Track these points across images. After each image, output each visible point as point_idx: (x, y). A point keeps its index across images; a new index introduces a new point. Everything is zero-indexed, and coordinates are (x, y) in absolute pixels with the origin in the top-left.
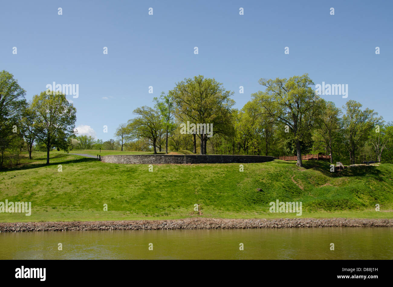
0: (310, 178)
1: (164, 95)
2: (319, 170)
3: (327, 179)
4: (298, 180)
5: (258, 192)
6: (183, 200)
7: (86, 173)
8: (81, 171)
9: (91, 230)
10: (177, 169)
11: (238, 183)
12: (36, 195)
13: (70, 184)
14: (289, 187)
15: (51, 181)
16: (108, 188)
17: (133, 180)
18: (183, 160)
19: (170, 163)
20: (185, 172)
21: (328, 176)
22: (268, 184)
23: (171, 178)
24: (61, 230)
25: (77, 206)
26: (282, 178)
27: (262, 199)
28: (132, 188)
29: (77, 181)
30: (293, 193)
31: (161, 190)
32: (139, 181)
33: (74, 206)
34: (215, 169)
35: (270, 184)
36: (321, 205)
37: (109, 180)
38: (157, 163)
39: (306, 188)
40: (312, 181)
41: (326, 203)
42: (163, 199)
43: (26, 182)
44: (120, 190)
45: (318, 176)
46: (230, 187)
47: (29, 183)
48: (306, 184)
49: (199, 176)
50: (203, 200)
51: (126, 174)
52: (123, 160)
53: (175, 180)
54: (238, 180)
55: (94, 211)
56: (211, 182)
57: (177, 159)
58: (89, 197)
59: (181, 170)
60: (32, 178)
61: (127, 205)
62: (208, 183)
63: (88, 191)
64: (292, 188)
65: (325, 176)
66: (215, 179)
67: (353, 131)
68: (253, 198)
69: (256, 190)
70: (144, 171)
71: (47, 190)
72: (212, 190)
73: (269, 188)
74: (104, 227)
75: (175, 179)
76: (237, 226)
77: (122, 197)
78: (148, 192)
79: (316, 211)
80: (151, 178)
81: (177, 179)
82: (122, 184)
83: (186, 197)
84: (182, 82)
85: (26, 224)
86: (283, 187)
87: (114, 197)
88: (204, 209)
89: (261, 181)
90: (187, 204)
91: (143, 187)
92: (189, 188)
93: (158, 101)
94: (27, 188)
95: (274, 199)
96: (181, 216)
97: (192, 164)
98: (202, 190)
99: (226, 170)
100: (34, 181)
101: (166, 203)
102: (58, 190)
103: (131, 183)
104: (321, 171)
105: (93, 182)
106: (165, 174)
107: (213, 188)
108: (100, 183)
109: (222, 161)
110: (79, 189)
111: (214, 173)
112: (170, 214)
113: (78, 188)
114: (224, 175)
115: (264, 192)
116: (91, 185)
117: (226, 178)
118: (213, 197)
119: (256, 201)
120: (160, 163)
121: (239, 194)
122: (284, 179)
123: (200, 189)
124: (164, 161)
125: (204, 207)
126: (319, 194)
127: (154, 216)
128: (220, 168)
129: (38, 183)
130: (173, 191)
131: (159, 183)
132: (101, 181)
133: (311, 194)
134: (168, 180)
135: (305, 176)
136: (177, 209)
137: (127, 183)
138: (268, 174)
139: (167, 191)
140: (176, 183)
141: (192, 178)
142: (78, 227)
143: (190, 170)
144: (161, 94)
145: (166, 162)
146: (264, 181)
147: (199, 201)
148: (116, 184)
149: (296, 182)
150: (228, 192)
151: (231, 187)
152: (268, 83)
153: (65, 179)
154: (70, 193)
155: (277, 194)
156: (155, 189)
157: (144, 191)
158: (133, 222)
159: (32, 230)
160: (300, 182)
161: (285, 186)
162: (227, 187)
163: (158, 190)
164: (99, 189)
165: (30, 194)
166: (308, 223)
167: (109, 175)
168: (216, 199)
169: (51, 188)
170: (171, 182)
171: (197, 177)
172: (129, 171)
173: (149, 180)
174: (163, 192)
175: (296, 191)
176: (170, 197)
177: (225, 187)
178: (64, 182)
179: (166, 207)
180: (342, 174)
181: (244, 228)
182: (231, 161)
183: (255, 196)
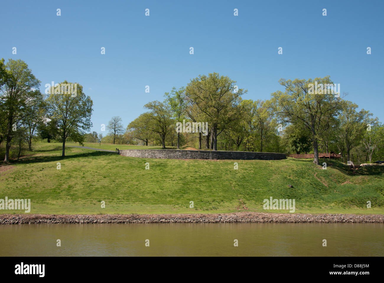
0: (331, 176)
1: (175, 90)
2: (336, 168)
3: (346, 177)
4: (321, 177)
5: (289, 189)
6: (224, 195)
7: (116, 167)
8: (110, 165)
9: (152, 222)
10: (206, 165)
11: (268, 179)
12: (74, 188)
13: (105, 177)
14: (315, 184)
15: (84, 174)
16: (145, 182)
17: (167, 174)
18: (209, 156)
19: (196, 158)
20: (215, 168)
21: (346, 174)
22: (296, 181)
23: (204, 173)
24: (124, 222)
25: (121, 199)
26: (306, 175)
27: (296, 195)
28: (169, 183)
29: (110, 175)
30: (320, 190)
31: (199, 185)
32: (174, 176)
33: (119, 199)
34: (242, 165)
35: (298, 181)
36: (354, 202)
37: (144, 174)
38: (183, 158)
39: (330, 186)
40: (333, 178)
41: (357, 200)
42: (205, 194)
43: (58, 175)
44: (158, 184)
45: (338, 174)
46: (262, 183)
47: (62, 176)
48: (329, 181)
49: (230, 171)
50: (243, 195)
51: (158, 168)
52: (147, 154)
53: (208, 176)
54: (267, 176)
55: (142, 204)
56: (243, 178)
57: (204, 155)
58: (129, 191)
59: (211, 166)
60: (62, 171)
61: (171, 199)
62: (241, 179)
63: (125, 184)
64: (318, 186)
65: (343, 174)
66: (245, 175)
67: (349, 131)
68: (288, 194)
69: (288, 186)
70: (174, 165)
71: (83, 183)
72: (247, 185)
73: (298, 184)
74: (164, 220)
75: (208, 174)
76: (288, 220)
77: (163, 191)
78: (187, 186)
79: (350, 208)
80: (184, 173)
81: (210, 174)
82: (157, 178)
83: (226, 192)
84: (197, 79)
85: (87, 217)
86: (311, 184)
87: (155, 191)
88: (246, 203)
89: (289, 178)
90: (229, 199)
91: (180, 182)
92: (225, 184)
93: (169, 97)
94: (61, 180)
95: (305, 196)
96: (229, 210)
97: (218, 160)
98: (238, 185)
99: (253, 166)
100: (65, 174)
101: (210, 198)
102: (94, 184)
103: (166, 177)
104: (338, 169)
105: (127, 176)
106: (197, 170)
107: (248, 184)
108: (135, 177)
109: (245, 157)
110: (116, 182)
111: (242, 169)
112: (218, 208)
113: (114, 181)
114: (252, 171)
115: (295, 189)
116: (126, 179)
117: (255, 173)
118: (251, 193)
119: (290, 197)
120: (186, 158)
121: (273, 190)
122: (308, 176)
123: (236, 185)
124: (190, 157)
125: (246, 202)
126: (344, 191)
127: (204, 210)
128: (246, 164)
129: (70, 176)
130: (211, 186)
131: (195, 178)
132: (135, 175)
133: (336, 192)
134: (202, 175)
135: (326, 174)
136: (222, 203)
137: (162, 177)
138: (293, 171)
139: (206, 185)
140: (210, 178)
141: (224, 174)
142: (139, 219)
143: (219, 166)
144: (172, 89)
145: (193, 157)
146: (292, 178)
147: (239, 196)
148: (152, 178)
149: (320, 179)
150: (263, 188)
151: (264, 183)
152: (287, 83)
153: (97, 172)
154: (108, 186)
155: (307, 191)
156: (192, 183)
157: (182, 185)
158: (190, 216)
159: (96, 222)
160: (323, 179)
161: (312, 183)
162: (260, 183)
163: (197, 185)
164: (137, 183)
165: (67, 187)
166: (351, 219)
167: (140, 169)
168: (254, 194)
169: (86, 181)
170: (206, 177)
171: (228, 172)
172: (159, 166)
173: (184, 175)
174: (201, 186)
175: (322, 188)
176: (211, 192)
177: (258, 183)
178: (96, 175)
179: (211, 201)
180: (358, 173)
181: (296, 222)
182: (253, 158)
183: (288, 192)
